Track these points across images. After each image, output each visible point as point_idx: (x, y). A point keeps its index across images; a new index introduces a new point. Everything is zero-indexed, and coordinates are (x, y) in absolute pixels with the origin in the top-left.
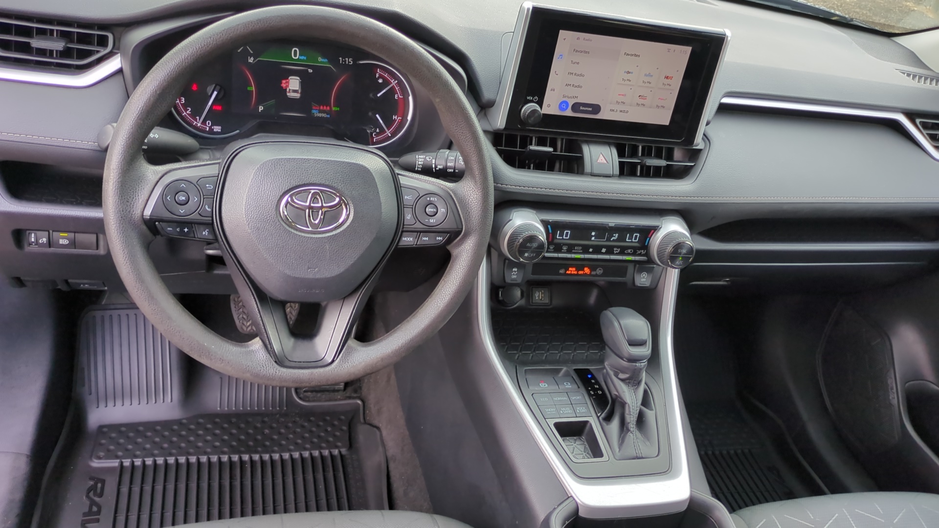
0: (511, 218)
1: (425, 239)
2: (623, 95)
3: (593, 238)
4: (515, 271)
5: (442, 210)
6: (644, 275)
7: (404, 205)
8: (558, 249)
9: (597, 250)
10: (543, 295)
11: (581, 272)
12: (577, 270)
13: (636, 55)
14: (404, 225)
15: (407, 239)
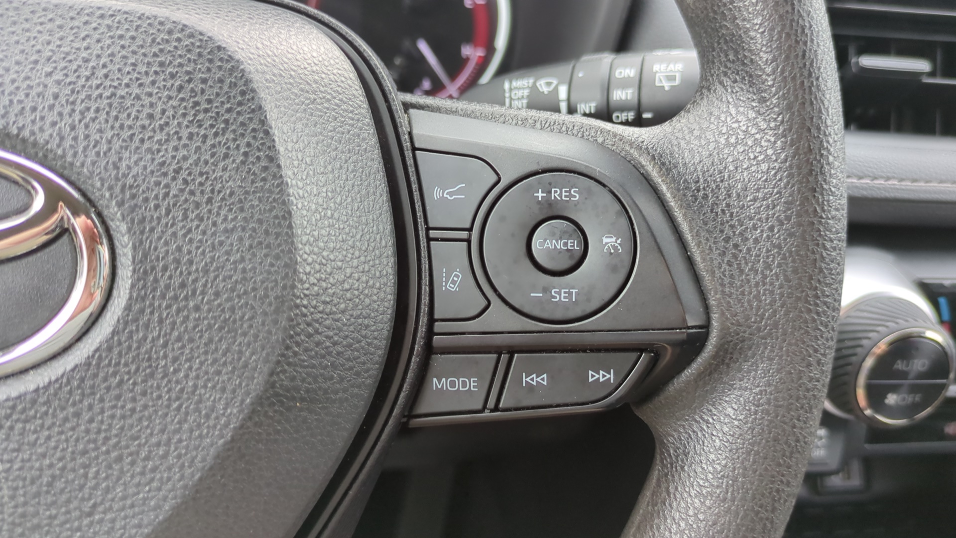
1: (534, 379)
4: (821, 437)
5: (607, 245)
7: (428, 229)
14: (432, 320)
15: (453, 384)
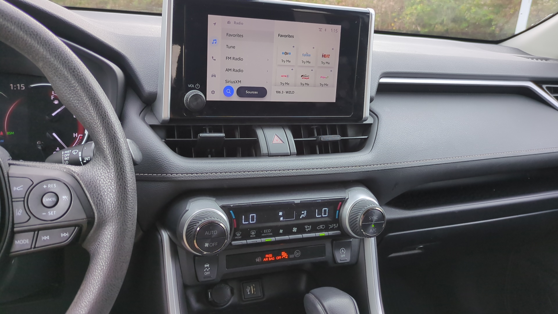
0: (187, 209)
1: (45, 238)
2: (286, 76)
3: (282, 219)
4: (207, 267)
5: (65, 198)
6: (343, 251)
7: (12, 199)
8: (246, 235)
9: (288, 230)
10: (254, 289)
11: (279, 258)
12: (274, 255)
13: (290, 36)
14: (13, 224)
15: (21, 242)
